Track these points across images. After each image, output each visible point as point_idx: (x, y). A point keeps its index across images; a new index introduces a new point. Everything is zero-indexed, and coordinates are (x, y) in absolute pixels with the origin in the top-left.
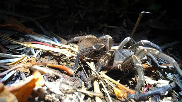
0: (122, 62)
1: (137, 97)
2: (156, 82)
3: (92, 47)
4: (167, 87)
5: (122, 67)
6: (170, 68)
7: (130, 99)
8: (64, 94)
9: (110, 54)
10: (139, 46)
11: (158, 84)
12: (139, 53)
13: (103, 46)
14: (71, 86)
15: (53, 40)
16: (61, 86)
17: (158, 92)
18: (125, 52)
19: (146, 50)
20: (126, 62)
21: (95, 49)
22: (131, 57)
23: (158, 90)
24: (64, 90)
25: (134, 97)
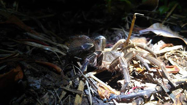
0: (110, 63)
1: (119, 98)
2: (143, 85)
3: (81, 47)
4: (152, 90)
5: (110, 67)
6: (159, 72)
7: (112, 99)
8: (45, 89)
9: (96, 54)
10: (131, 48)
11: (145, 87)
12: (128, 54)
13: (92, 45)
14: (53, 82)
15: (51, 39)
16: (43, 81)
17: (141, 94)
18: (115, 53)
19: (134, 52)
20: (113, 63)
21: (84, 48)
22: (118, 58)
23: (141, 93)
24: (45, 86)
25: (116, 98)
